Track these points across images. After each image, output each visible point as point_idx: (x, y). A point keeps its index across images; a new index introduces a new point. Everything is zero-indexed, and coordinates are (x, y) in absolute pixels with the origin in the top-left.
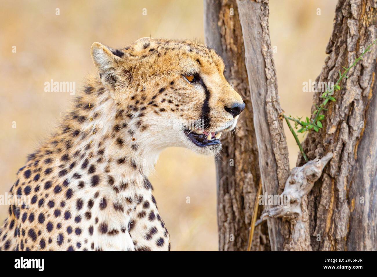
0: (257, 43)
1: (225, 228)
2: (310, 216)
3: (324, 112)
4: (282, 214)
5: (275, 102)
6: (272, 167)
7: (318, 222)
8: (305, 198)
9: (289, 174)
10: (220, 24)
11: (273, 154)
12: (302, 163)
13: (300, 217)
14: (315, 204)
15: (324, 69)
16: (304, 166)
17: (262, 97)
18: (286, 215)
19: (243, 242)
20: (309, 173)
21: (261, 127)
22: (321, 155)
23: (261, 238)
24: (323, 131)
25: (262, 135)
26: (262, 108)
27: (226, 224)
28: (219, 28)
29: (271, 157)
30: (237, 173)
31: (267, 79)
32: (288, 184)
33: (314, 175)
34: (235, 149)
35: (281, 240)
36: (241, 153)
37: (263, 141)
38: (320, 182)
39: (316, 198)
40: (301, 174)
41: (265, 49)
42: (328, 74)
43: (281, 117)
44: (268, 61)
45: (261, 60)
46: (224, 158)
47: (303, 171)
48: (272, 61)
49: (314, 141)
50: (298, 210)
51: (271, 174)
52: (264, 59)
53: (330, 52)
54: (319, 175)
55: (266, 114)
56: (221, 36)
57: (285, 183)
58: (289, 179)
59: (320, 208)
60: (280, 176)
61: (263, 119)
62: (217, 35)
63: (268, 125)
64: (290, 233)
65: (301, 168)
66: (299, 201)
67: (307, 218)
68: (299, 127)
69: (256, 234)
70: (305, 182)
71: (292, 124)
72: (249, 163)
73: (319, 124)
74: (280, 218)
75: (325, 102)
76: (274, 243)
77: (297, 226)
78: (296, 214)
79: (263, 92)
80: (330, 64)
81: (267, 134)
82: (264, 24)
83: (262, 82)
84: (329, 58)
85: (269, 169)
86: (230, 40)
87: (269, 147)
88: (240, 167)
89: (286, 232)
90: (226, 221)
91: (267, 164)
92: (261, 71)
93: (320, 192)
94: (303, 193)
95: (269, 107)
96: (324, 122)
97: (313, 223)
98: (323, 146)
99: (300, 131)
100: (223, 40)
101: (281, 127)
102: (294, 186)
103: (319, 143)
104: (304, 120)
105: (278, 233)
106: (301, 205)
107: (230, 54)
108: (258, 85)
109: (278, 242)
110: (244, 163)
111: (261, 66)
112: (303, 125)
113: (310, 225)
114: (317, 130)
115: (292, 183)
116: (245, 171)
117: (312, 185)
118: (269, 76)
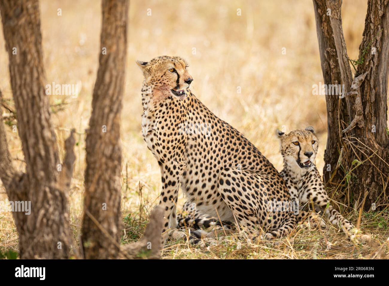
0: (338, 34)
1: (329, 101)
2: (361, 95)
3: (364, 57)
4: (351, 95)
5: (346, 55)
6: (346, 78)
7: (364, 97)
8: (359, 88)
9: (352, 80)
10: (322, 28)
11: (347, 73)
12: (356, 76)
13: (358, 96)
14: (363, 90)
15: (363, 42)
16: (358, 77)
17: (341, 53)
18: (353, 95)
19: (336, 105)
20: (360, 79)
21: (341, 64)
22: (364, 73)
23: (342, 104)
24: (364, 64)
25: (342, 67)
26: (341, 57)
27: (329, 100)
28: (322, 30)
29: (346, 74)
30: (332, 81)
31: (343, 47)
32: (352, 84)
33: (362, 80)
34: (331, 72)
35: (351, 104)
36: (333, 74)
37: (343, 69)
38: (364, 82)
39: (363, 88)
40: (357, 80)
41: (341, 36)
42: (364, 43)
43: (348, 60)
44: (343, 40)
45: (340, 40)
46: (327, 76)
47: (358, 79)
48: (344, 40)
49: (361, 68)
50: (357, 93)
51: (346, 80)
52: (341, 40)
53: (364, 35)
54: (364, 80)
55: (343, 59)
56: (323, 32)
57: (351, 84)
58: (353, 82)
59: (365, 91)
60: (349, 81)
61: (342, 61)
62: (322, 33)
63: (344, 63)
64: (354, 101)
65: (357, 78)
66: (357, 90)
67: (360, 95)
68: (355, 63)
69: (341, 102)
70: (359, 83)
71: (352, 62)
72: (336, 77)
73: (362, 62)
74: (350, 96)
75: (364, 53)
76: (349, 105)
77: (357, 99)
78: (356, 94)
79: (341, 52)
80: (365, 40)
81: (344, 66)
82: (341, 27)
83: (341, 48)
84: (364, 38)
85: (345, 79)
86: (326, 34)
87: (345, 71)
88: (333, 79)
89: (353, 101)
90: (329, 98)
91: (344, 77)
92: (340, 44)
93: (364, 86)
94: (358, 86)
95: (344, 57)
96: (364, 60)
97: (362, 97)
98: (364, 69)
99: (355, 64)
100: (324, 34)
101: (349, 64)
102: (355, 84)
103: (362, 68)
104: (356, 60)
105: (350, 101)
106: (358, 91)
107: (326, 39)
108: (340, 50)
109: (350, 105)
110: (334, 77)
111: (340, 42)
112: (356, 62)
113: (361, 98)
114: (361, 64)
115: (354, 83)
116: (335, 80)
117: (361, 83)
118: (343, 46)
